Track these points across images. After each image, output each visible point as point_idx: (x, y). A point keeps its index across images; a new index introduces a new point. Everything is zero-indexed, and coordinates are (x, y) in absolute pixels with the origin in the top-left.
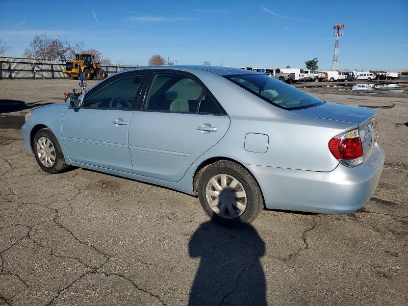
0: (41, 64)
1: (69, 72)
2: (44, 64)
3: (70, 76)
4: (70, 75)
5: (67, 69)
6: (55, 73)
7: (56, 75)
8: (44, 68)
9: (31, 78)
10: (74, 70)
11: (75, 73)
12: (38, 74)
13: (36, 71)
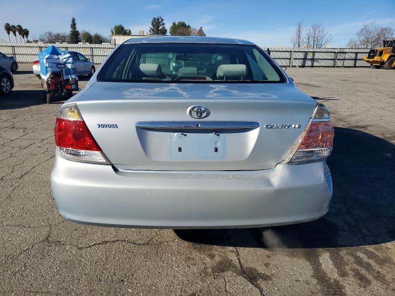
0: (345, 53)
1: (371, 60)
2: (348, 53)
3: (371, 65)
4: (371, 63)
5: (369, 57)
6: (357, 62)
7: (359, 63)
8: (347, 56)
9: (331, 67)
10: (376, 58)
11: (376, 62)
12: (339, 63)
13: (337, 59)
